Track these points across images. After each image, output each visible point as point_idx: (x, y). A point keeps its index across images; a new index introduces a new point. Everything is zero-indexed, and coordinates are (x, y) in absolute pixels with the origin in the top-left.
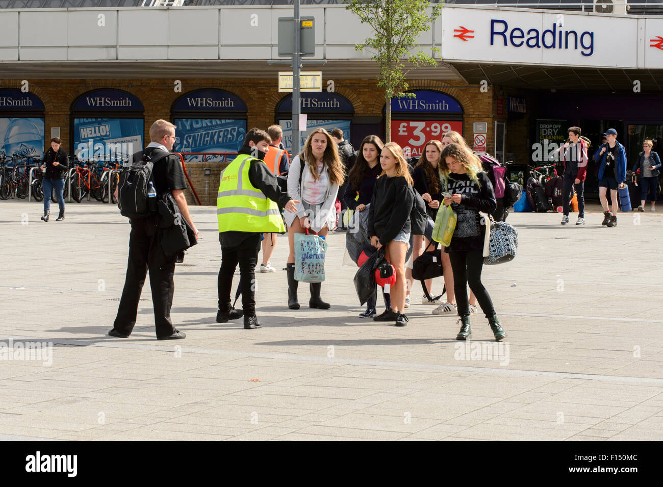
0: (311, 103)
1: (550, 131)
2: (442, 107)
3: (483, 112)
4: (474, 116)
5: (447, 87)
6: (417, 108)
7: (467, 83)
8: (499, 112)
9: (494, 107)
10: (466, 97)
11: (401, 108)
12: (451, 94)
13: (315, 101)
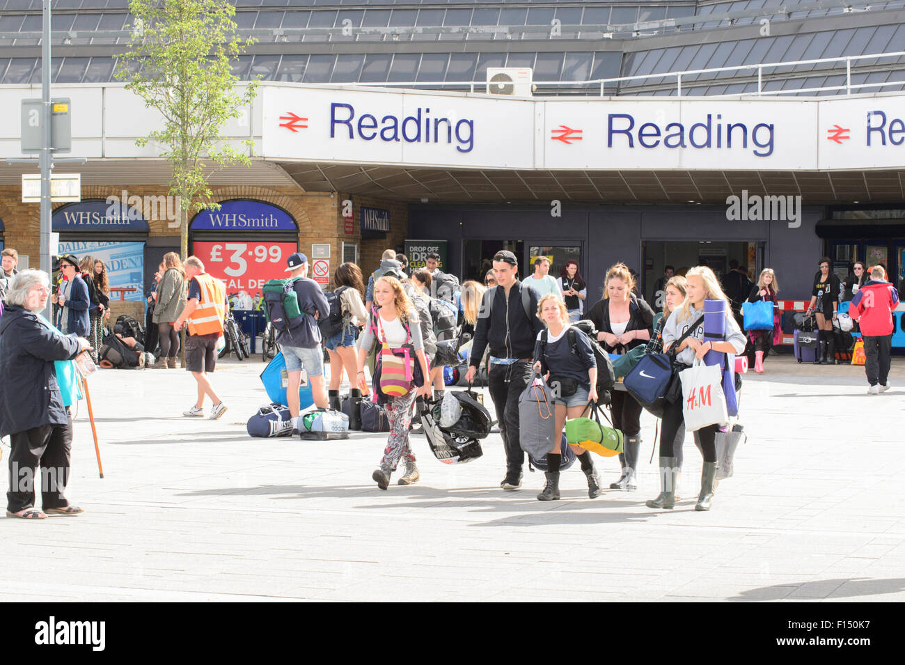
0: (91, 218)
1: (424, 255)
2: (269, 224)
3: (325, 229)
4: (312, 235)
5: (275, 196)
6: (234, 225)
7: (303, 189)
8: (347, 229)
9: (340, 222)
10: (301, 209)
11: (213, 224)
12: (281, 205)
13: (96, 215)
